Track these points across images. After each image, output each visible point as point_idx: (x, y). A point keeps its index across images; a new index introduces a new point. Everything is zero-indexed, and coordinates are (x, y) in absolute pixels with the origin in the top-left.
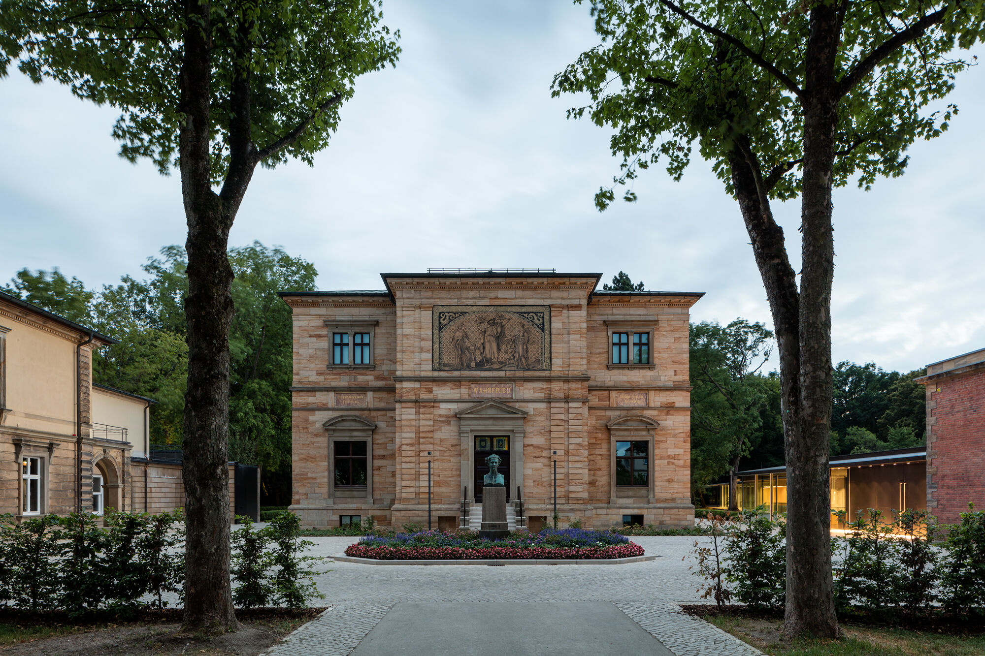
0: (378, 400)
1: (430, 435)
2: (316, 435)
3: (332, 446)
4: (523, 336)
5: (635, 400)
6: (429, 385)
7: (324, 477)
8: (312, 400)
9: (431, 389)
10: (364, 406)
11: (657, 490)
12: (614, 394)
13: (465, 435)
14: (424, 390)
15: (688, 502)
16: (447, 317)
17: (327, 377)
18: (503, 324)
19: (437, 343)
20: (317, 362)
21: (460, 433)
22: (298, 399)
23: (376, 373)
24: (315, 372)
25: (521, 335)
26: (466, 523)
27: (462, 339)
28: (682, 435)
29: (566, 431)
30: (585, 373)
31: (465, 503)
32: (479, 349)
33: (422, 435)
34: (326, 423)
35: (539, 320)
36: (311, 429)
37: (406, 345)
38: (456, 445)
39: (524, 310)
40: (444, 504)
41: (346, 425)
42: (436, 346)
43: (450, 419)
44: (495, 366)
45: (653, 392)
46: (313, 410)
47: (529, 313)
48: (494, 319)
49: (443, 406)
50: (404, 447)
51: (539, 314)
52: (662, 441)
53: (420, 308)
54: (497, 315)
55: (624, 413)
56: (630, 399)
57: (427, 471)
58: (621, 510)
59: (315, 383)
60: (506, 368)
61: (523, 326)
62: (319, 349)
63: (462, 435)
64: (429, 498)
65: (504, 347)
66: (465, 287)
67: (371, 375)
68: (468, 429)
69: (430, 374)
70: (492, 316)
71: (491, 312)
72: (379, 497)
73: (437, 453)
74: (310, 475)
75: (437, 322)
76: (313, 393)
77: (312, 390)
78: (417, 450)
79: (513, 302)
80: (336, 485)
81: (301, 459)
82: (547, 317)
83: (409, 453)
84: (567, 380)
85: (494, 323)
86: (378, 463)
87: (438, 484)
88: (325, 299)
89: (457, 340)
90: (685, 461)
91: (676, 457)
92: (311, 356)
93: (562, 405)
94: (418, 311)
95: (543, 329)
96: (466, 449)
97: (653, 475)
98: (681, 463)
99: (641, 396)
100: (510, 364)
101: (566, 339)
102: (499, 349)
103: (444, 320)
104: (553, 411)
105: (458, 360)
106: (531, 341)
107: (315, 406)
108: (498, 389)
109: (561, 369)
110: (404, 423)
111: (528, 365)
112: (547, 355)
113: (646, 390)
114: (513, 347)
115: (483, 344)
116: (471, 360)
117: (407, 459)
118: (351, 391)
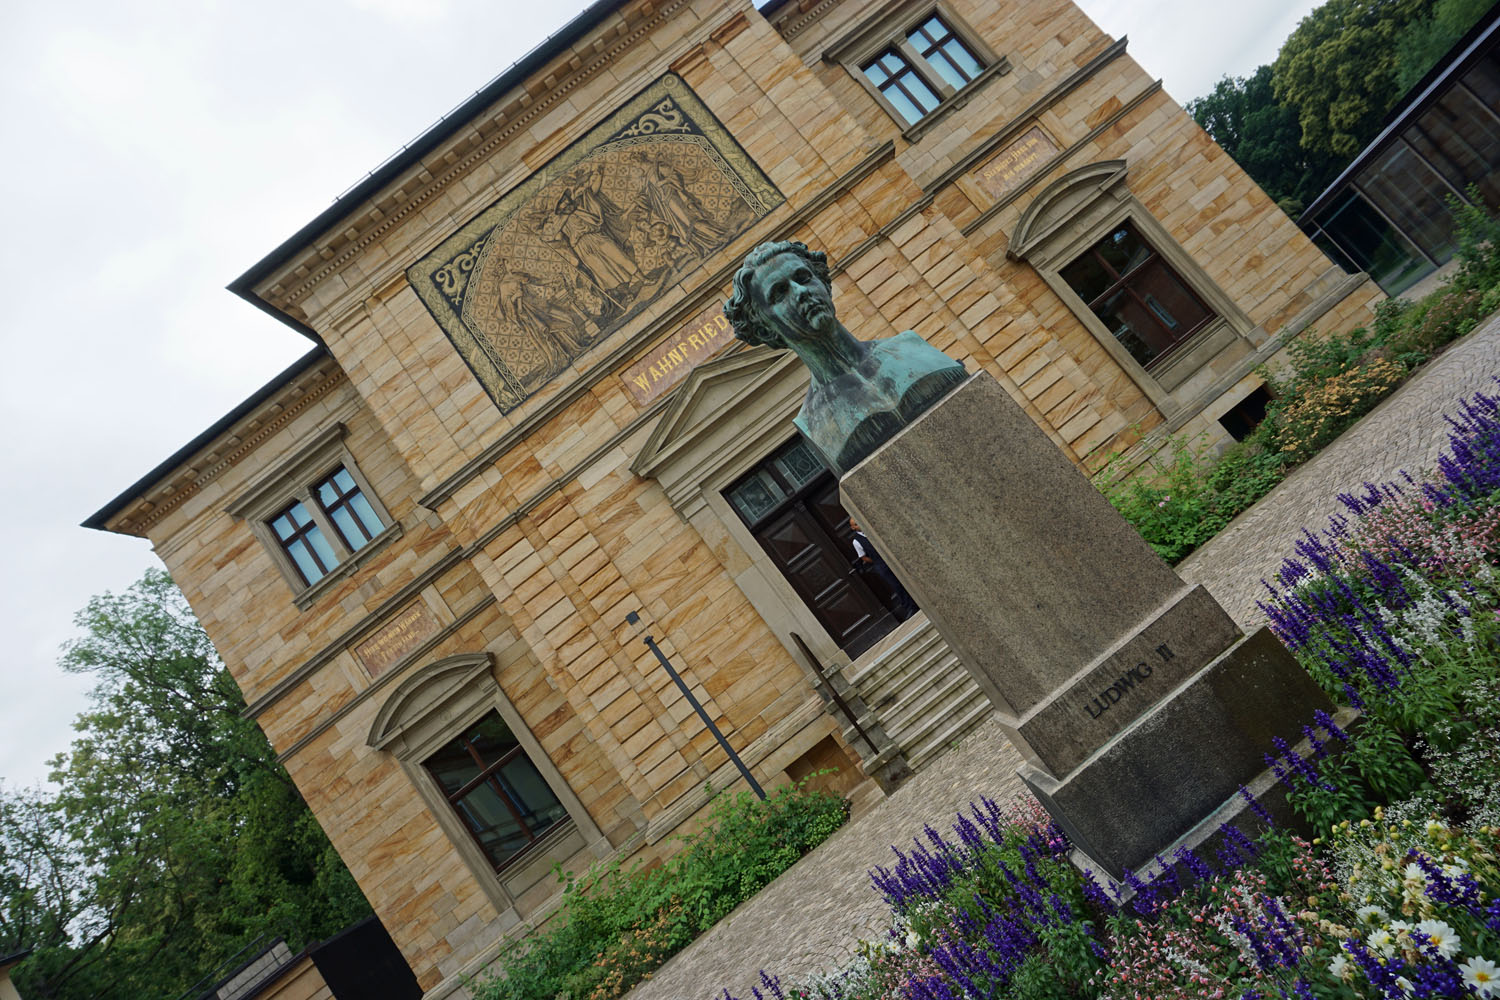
0: (458, 593)
1: (609, 574)
2: (373, 781)
3: (424, 777)
4: (662, 177)
5: (1027, 158)
6: (521, 453)
7: (455, 869)
8: (310, 705)
9: (532, 459)
10: (435, 630)
11: (1245, 305)
12: (967, 182)
13: (696, 506)
14: (516, 477)
15: (1339, 278)
16: (456, 273)
17: (312, 627)
18: (595, 188)
19: (472, 344)
20: (270, 612)
21: (679, 512)
22: (278, 729)
23: (412, 537)
24: (278, 637)
25: (653, 179)
26: (873, 737)
27: (525, 292)
28: (1190, 150)
29: (939, 306)
30: (871, 144)
31: (827, 682)
32: (580, 284)
33: (589, 590)
34: (373, 733)
35: (672, 118)
36: (353, 775)
37: (403, 405)
38: (695, 548)
39: (618, 123)
40: (775, 723)
41: (423, 704)
42: (475, 354)
43: (631, 496)
44: (648, 293)
45: (1049, 113)
46: (328, 726)
47: (636, 121)
48: (567, 194)
49: (587, 480)
50: (567, 654)
51: (661, 107)
52: (1159, 196)
53: (378, 298)
54: (566, 180)
55: (1025, 201)
56: (1012, 165)
57: (663, 675)
58: (1206, 413)
59: (294, 661)
60: (675, 277)
61: (643, 157)
62: (255, 581)
63: (687, 513)
64: (722, 740)
65: (635, 238)
66: (445, 177)
67: (403, 550)
68: (690, 486)
69: (505, 428)
70: (556, 192)
71: (549, 184)
72: (615, 821)
73: (660, 608)
74: (421, 887)
75: (439, 299)
76: (304, 687)
77: (296, 682)
78: (605, 635)
79: (582, 127)
80: (497, 865)
81: (375, 865)
82: (685, 100)
83: (590, 659)
84: (841, 191)
85: (572, 202)
86: (554, 740)
87: (719, 685)
88: (197, 461)
89: (515, 304)
90: (1248, 196)
91: (1221, 203)
92: (248, 609)
93: (877, 254)
94: (378, 311)
95: (696, 130)
96: (726, 540)
97: (1209, 281)
98: (1243, 207)
99: (1033, 141)
100: (677, 262)
101: (767, 108)
102: (627, 250)
103: (451, 284)
104: (866, 285)
105: (549, 348)
106: (688, 176)
107: (326, 715)
108: (693, 340)
109: (808, 179)
110: (523, 594)
111: (721, 231)
112: (750, 176)
113: (1028, 121)
114: (655, 218)
115: (581, 266)
116: (579, 324)
117: (596, 679)
118: (381, 618)
